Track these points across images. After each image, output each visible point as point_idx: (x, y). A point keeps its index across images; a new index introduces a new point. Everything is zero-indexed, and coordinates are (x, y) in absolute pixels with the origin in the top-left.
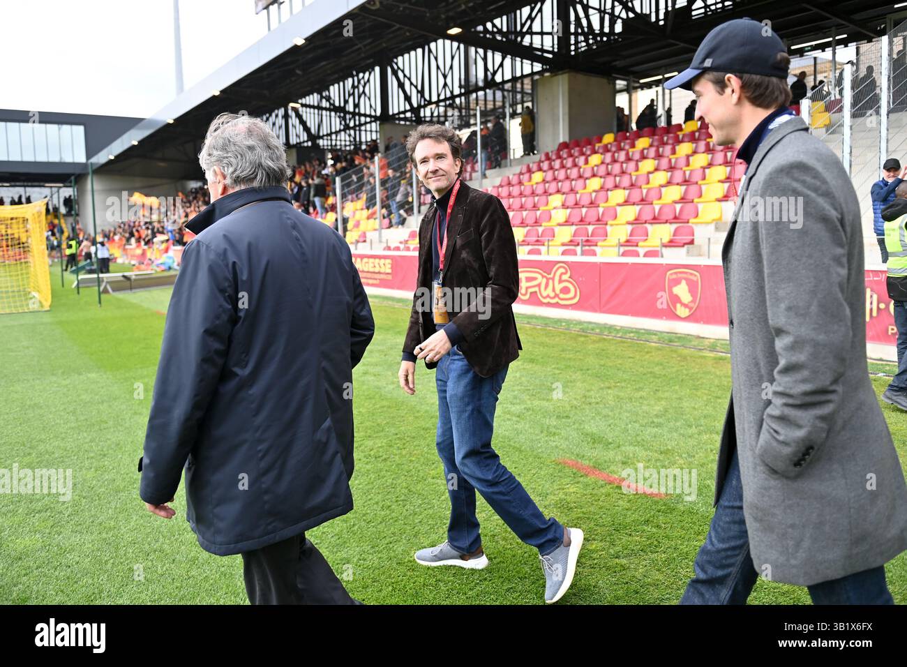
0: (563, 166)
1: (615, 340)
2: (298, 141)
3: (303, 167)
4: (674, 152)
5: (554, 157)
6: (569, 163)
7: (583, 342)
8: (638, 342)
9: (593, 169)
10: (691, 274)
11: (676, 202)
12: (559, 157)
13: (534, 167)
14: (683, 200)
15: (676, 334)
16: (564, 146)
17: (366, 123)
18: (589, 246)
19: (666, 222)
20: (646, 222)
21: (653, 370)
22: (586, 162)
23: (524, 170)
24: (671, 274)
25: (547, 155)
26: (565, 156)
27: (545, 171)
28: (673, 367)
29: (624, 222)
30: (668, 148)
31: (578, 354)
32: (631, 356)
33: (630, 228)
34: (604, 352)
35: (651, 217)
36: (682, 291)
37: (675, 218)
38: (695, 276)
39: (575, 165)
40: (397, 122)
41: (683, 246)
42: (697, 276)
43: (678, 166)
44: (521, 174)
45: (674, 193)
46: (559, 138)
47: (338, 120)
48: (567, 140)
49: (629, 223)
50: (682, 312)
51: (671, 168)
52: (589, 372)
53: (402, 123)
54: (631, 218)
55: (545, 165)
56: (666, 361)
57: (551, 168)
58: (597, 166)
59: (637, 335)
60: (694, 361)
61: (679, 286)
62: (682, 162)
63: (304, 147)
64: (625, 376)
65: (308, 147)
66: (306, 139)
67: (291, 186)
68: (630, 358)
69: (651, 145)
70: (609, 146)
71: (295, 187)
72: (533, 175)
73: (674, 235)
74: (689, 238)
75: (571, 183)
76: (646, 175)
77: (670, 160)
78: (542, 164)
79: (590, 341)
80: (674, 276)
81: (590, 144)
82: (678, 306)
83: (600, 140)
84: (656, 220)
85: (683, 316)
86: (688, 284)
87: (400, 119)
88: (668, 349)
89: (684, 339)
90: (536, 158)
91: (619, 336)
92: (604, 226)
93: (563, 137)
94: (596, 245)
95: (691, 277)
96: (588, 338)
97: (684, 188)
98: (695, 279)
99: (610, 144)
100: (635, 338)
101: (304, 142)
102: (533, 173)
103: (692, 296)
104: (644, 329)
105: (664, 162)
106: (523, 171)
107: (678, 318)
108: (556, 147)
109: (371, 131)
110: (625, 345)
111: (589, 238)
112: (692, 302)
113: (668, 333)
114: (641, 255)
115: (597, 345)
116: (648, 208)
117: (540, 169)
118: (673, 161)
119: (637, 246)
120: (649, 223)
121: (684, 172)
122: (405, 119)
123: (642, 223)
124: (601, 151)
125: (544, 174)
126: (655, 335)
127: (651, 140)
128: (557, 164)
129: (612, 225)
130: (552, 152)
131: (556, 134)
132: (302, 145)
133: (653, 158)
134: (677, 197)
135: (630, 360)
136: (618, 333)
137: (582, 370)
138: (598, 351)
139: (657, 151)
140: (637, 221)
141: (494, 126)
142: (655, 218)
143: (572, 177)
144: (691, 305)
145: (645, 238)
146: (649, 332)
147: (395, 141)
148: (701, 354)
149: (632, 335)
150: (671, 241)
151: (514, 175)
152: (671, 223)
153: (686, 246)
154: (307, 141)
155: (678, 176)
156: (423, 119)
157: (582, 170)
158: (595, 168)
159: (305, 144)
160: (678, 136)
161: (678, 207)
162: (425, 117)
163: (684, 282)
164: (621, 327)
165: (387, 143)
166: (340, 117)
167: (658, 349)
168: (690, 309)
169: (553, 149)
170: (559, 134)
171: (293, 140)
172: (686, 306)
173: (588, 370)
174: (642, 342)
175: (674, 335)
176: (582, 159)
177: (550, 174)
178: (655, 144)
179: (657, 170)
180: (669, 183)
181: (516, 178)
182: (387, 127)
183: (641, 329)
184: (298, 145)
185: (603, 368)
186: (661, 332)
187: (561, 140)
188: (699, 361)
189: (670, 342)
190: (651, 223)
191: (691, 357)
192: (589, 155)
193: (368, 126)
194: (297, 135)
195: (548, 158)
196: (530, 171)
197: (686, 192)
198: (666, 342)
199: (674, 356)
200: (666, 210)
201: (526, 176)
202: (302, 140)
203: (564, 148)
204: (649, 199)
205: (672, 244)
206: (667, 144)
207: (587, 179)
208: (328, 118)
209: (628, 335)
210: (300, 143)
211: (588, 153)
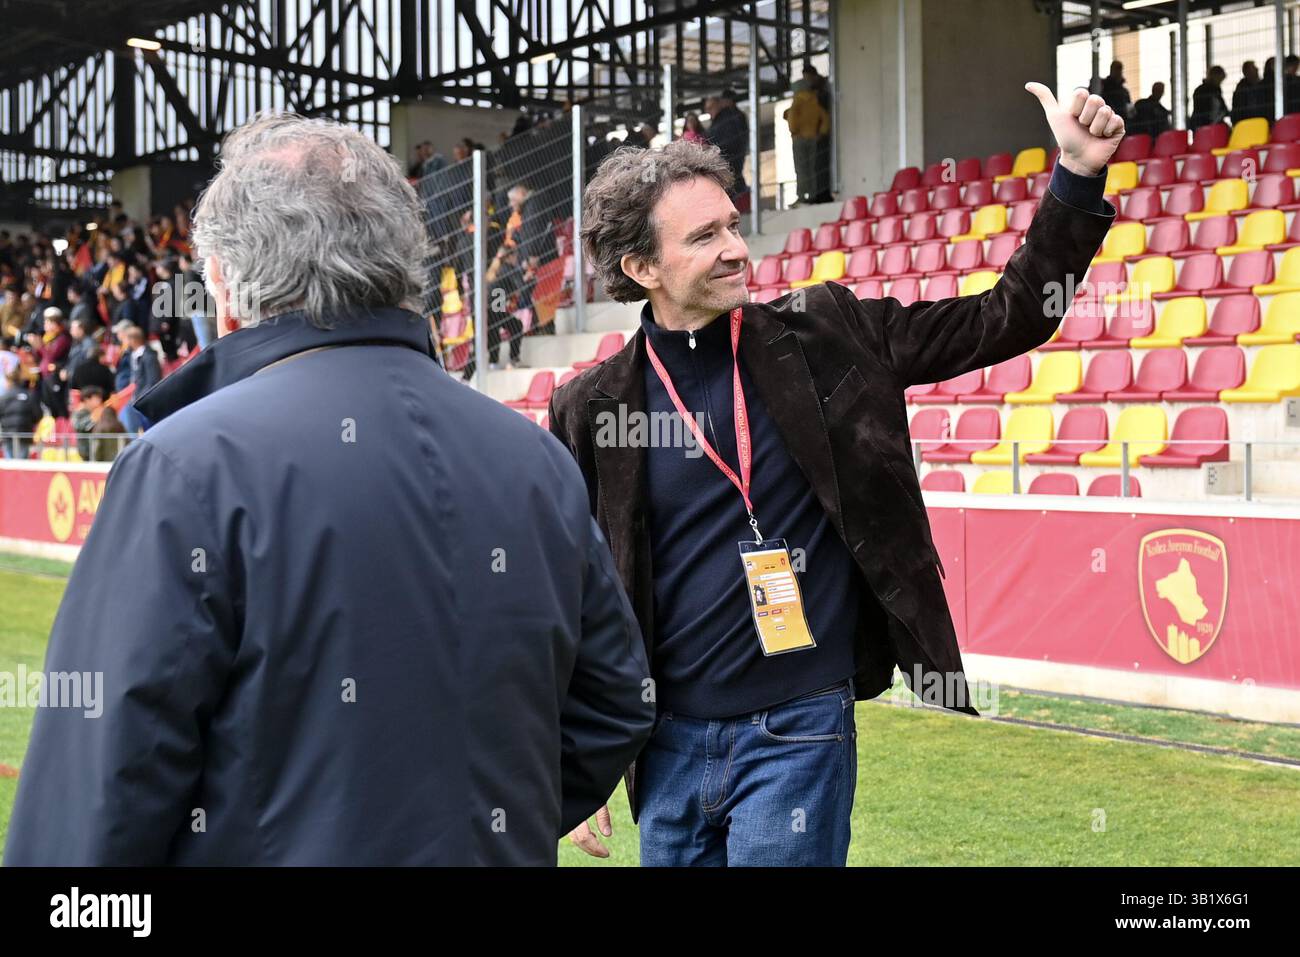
0: (902, 238)
1: (996, 726)
2: (161, 146)
3: (165, 223)
4: (1199, 204)
5: (880, 211)
6: (918, 227)
7: (901, 734)
8: (1057, 732)
9: (980, 243)
10: (1204, 543)
11: (1189, 343)
12: (894, 210)
13: (824, 238)
14: (1211, 336)
15: (1166, 709)
16: (910, 179)
17: (359, 100)
18: (951, 462)
19: (1160, 399)
20: (1105, 400)
21: (1068, 810)
22: (966, 227)
23: (796, 245)
24: (1152, 543)
25: (861, 203)
26: (910, 207)
27: (851, 251)
28: (1129, 800)
29: (1048, 397)
30: (1184, 193)
31: (876, 766)
32: (1024, 770)
33: (1061, 411)
34: (950, 761)
35: (1122, 383)
36: (1180, 589)
37: (1186, 386)
38: (1214, 547)
39: (935, 234)
40: (451, 100)
41: (1198, 466)
42: (1217, 549)
43: (1205, 245)
44: (787, 255)
45: (1188, 317)
46: (897, 158)
47: (279, 91)
48: (918, 163)
49: (1060, 399)
50: (1182, 648)
51: (1189, 248)
52: (895, 815)
53: (466, 102)
54: (1069, 385)
55: (853, 234)
56: (1114, 783)
57: (870, 241)
58: (991, 237)
59: (1057, 714)
60: (1191, 784)
61: (1172, 577)
62: (1216, 234)
63: (177, 161)
64: (990, 827)
65: (189, 160)
66: (183, 138)
67: (126, 275)
68: (1018, 775)
69: (1142, 184)
70: (1030, 182)
71: (138, 282)
72: (816, 260)
73: (1176, 435)
74: (1214, 444)
75: (918, 283)
76: (1118, 268)
77: (1185, 227)
78: (843, 230)
79: (924, 730)
80: (1159, 549)
81: (979, 177)
82: (1172, 630)
83: (1007, 166)
84: (1134, 391)
85: (1184, 659)
86: (1194, 571)
87: (459, 92)
88: (1129, 752)
89: (1181, 724)
90: (829, 211)
91: (1009, 715)
92: (995, 407)
93: (907, 154)
94: (969, 461)
95: (1205, 552)
96: (919, 723)
97: (1212, 304)
98: (1214, 557)
99: (1033, 176)
100: (1052, 722)
101: (178, 147)
102: (820, 253)
103: (1206, 603)
104: (1083, 698)
105: (1170, 231)
106: (792, 250)
107: (1172, 666)
108: (888, 183)
109: (376, 123)
110: (1019, 740)
111: (952, 441)
112: (1206, 619)
113: (1145, 707)
114: (1084, 487)
115: (939, 742)
116: (1113, 357)
117: (839, 245)
118: (1194, 228)
119: (1077, 463)
120: (1114, 401)
121: (1219, 260)
122: (475, 92)
123: (1098, 401)
124: (1007, 196)
125: (848, 257)
126: (1107, 712)
127: (1141, 169)
128: (885, 230)
129: (1015, 405)
130: (875, 195)
131: (888, 147)
132: (173, 156)
133: (1141, 221)
134: (1195, 330)
135: (1015, 783)
136: (1007, 708)
137: (874, 810)
138: (936, 758)
139: (1155, 200)
140: (1086, 395)
141: (714, 120)
142: (1131, 387)
143: (924, 267)
144: (1207, 628)
145: (1102, 442)
146: (1093, 705)
147: (438, 155)
148: (1217, 764)
149: (1045, 713)
150: (1167, 452)
151: (766, 257)
152: (1172, 401)
153: (1205, 466)
154: (187, 147)
155: (1203, 272)
156: (523, 92)
157: (949, 249)
158: (987, 245)
159: (182, 155)
160: (1214, 159)
161: (1193, 355)
162: (531, 86)
163: (1184, 564)
164: (1022, 691)
165: (414, 159)
166: (284, 82)
167: (1105, 752)
168: (1203, 640)
169: (881, 189)
170: (897, 147)
171: (145, 142)
172: (1190, 631)
173: (891, 809)
174: (1065, 733)
175: (1160, 713)
176: (954, 217)
177: (864, 255)
178: (1153, 179)
179: (1149, 252)
180: (1179, 290)
181: (771, 266)
182: (417, 112)
183: (1074, 697)
184: (160, 158)
185: (934, 803)
186: (1124, 704)
187: (903, 165)
188: (1203, 782)
189: (1143, 732)
190: (1121, 401)
191: (1186, 773)
192: (974, 209)
193: (368, 107)
194: (157, 127)
195: (863, 212)
196: (810, 249)
197: (1218, 314)
198: (1133, 732)
199: (1143, 770)
200: (1160, 364)
201: (799, 263)
202: (171, 142)
203: (910, 187)
204: (1121, 333)
205: (1168, 459)
206: (1180, 180)
207: (962, 273)
208: (252, 85)
209: (1035, 712)
210: (168, 150)
211: (973, 200)
